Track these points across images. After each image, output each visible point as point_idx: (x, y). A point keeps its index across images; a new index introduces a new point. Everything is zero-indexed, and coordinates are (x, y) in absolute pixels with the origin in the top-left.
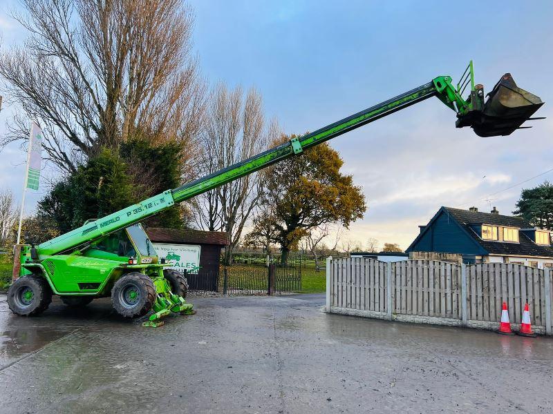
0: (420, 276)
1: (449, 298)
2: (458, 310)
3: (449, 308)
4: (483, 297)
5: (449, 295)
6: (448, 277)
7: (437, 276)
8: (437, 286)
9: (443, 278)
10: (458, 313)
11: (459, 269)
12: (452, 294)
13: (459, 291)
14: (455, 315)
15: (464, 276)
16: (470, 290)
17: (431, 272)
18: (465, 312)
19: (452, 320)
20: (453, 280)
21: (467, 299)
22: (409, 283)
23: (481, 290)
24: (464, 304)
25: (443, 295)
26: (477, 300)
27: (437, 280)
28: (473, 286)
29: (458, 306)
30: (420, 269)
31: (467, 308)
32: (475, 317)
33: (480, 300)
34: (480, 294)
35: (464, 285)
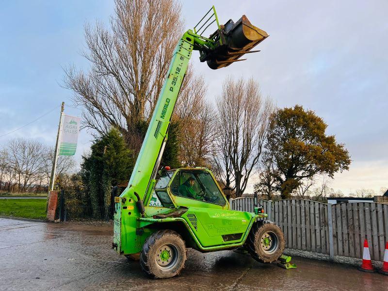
0: (294, 214)
1: (318, 234)
2: (326, 246)
3: (319, 243)
4: (348, 234)
5: (318, 231)
6: (317, 215)
7: (308, 214)
8: (308, 222)
9: (312, 216)
10: (326, 248)
11: (326, 207)
12: (320, 231)
13: (326, 228)
14: (323, 250)
15: (330, 214)
16: (336, 227)
17: (303, 210)
18: (332, 248)
19: (321, 254)
20: (321, 218)
21: (334, 236)
22: (285, 220)
23: (346, 227)
24: (331, 240)
25: (313, 231)
26: (343, 237)
27: (308, 218)
28: (339, 224)
29: (326, 242)
30: (294, 207)
31: (334, 244)
32: (342, 254)
33: (345, 236)
34: (345, 231)
35: (330, 222)
